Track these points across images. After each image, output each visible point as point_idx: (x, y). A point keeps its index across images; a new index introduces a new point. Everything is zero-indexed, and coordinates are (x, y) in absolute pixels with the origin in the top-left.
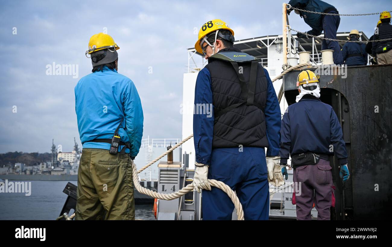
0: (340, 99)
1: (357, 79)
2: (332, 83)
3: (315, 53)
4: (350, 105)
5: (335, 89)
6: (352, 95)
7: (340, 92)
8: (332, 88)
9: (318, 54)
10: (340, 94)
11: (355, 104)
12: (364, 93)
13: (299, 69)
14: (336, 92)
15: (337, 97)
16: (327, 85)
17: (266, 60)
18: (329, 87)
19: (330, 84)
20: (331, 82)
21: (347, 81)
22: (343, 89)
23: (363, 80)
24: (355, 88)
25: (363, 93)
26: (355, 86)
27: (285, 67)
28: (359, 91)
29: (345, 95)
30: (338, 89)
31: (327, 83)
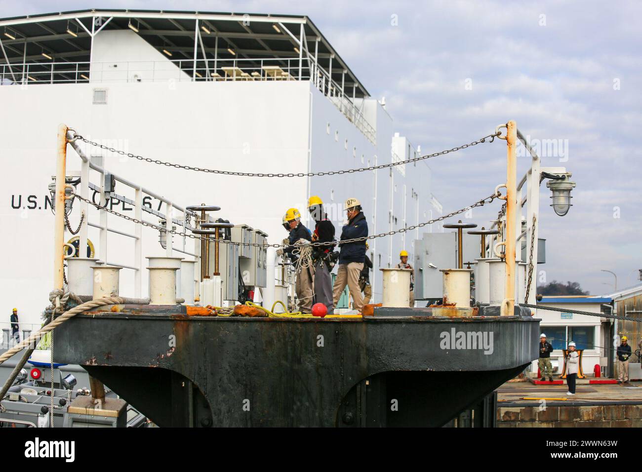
0: (190, 396)
1: (234, 349)
2: (171, 356)
3: (200, 56)
4: (213, 415)
5: (177, 370)
6: (219, 388)
7: (191, 381)
8: (170, 368)
9: (206, 60)
10: (190, 384)
11: (228, 413)
12: (249, 387)
13: (89, 314)
14: (182, 378)
15: (184, 390)
16: (158, 360)
17: (87, 67)
18: (165, 366)
19: (166, 358)
20: (169, 354)
21: (207, 354)
22: (199, 374)
23: (247, 356)
24: (229, 372)
25: (246, 385)
26: (228, 367)
27: (58, 299)
28: (238, 381)
29: (202, 390)
30: (186, 374)
31: (159, 355)
